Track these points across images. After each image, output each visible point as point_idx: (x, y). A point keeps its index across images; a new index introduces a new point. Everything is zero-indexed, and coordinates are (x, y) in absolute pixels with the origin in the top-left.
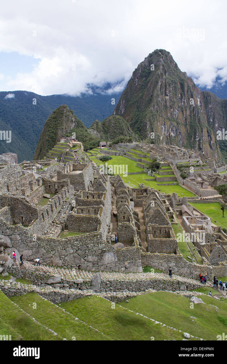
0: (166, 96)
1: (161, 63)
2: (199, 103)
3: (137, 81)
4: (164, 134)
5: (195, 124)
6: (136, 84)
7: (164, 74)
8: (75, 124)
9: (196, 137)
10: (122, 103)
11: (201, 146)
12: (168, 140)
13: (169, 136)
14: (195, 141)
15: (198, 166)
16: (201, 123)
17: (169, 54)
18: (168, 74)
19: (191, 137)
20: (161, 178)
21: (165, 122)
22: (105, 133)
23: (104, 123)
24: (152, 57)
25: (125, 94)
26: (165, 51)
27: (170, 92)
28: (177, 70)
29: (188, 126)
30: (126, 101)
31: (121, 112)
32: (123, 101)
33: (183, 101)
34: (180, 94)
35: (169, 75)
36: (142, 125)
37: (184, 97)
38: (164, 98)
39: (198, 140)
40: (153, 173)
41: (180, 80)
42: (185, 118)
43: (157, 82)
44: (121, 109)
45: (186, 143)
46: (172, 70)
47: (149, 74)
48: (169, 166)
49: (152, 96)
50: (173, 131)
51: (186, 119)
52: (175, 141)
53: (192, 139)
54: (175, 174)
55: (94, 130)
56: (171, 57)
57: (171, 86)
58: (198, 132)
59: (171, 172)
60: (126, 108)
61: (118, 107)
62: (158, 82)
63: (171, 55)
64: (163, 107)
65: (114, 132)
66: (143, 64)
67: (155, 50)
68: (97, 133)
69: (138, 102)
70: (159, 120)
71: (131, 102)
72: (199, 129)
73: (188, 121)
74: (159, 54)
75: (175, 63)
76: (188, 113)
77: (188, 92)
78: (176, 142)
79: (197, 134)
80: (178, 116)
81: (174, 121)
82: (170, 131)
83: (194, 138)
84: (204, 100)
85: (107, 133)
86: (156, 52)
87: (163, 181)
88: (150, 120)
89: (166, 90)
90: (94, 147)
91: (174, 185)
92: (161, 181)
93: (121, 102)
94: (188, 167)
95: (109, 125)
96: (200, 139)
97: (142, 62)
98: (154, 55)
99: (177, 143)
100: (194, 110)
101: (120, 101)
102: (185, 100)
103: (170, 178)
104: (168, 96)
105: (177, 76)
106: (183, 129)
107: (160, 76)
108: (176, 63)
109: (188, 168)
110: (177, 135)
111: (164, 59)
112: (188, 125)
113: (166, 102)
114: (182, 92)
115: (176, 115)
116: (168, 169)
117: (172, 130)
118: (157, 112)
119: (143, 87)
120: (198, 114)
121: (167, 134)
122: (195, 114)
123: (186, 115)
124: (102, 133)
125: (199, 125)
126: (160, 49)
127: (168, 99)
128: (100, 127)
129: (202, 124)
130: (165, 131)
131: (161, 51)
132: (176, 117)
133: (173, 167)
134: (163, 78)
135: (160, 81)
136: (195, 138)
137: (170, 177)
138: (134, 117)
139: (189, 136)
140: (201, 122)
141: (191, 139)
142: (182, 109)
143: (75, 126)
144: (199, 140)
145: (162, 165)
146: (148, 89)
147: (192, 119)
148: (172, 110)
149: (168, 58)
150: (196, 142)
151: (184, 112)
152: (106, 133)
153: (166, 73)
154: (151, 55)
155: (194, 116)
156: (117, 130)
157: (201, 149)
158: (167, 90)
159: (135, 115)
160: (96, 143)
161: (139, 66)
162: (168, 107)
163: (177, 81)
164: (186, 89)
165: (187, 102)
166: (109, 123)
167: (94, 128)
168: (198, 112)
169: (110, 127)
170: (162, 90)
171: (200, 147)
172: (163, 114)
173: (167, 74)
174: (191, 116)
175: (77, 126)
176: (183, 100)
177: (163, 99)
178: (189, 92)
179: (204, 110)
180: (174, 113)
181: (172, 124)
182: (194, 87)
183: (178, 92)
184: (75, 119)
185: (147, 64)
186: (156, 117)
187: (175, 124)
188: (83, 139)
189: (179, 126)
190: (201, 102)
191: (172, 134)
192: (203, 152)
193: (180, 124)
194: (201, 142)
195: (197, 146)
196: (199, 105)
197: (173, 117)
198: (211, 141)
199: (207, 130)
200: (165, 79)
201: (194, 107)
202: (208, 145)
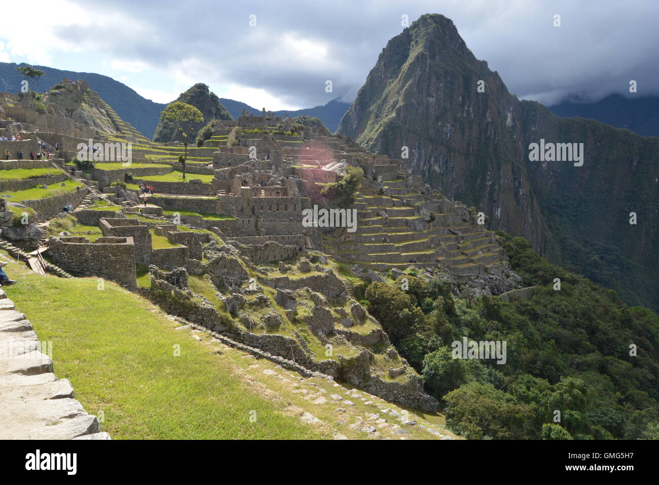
0: (430, 96)
1: (427, 38)
2: (509, 120)
3: (383, 71)
4: (418, 166)
5: (486, 153)
6: (382, 76)
7: (428, 56)
9: (486, 179)
11: (495, 195)
13: (429, 172)
14: (483, 186)
16: (499, 153)
17: (449, 23)
18: (440, 58)
19: (477, 177)
21: (419, 143)
24: (415, 28)
26: (442, 17)
27: (438, 89)
29: (471, 157)
33: (467, 110)
34: (462, 96)
35: (441, 60)
37: (468, 102)
38: (424, 100)
39: (491, 185)
42: (466, 142)
43: (414, 71)
45: (464, 189)
46: (449, 52)
50: (439, 162)
51: (469, 144)
52: (441, 181)
53: (478, 182)
56: (454, 30)
57: (442, 79)
58: (490, 170)
60: (360, 119)
61: (348, 118)
62: (416, 71)
63: (454, 26)
64: (419, 116)
66: (398, 39)
67: (423, 16)
70: (408, 138)
71: (369, 109)
72: (493, 163)
73: (473, 148)
74: (429, 22)
76: (475, 133)
78: (442, 183)
79: (489, 173)
80: (451, 137)
81: (441, 145)
82: (432, 163)
83: (482, 180)
84: (521, 117)
86: (424, 20)
96: (494, 182)
97: (397, 37)
98: (420, 23)
100: (487, 127)
102: (471, 109)
104: (433, 97)
105: (458, 64)
106: (459, 162)
107: (421, 59)
110: (446, 171)
111: (435, 30)
112: (471, 154)
113: (427, 108)
114: (467, 92)
115: (449, 135)
117: (436, 161)
118: (405, 123)
119: (391, 80)
121: (425, 168)
122: (490, 135)
123: (470, 136)
125: (493, 157)
126: (434, 14)
127: (432, 103)
129: (500, 155)
130: (419, 160)
131: (435, 17)
132: (448, 138)
134: (426, 63)
135: (419, 69)
136: (484, 180)
139: (472, 177)
140: (499, 151)
141: (476, 182)
142: (462, 123)
144: (492, 186)
146: (397, 83)
147: (482, 144)
148: (439, 124)
149: (446, 30)
150: (485, 187)
151: (467, 130)
153: (436, 55)
154: (415, 24)
155: (486, 139)
157: (494, 201)
158: (432, 86)
161: (390, 43)
162: (432, 118)
163: (456, 72)
164: (474, 87)
165: (474, 112)
168: (495, 131)
170: (421, 86)
171: (493, 198)
173: (437, 57)
174: (479, 139)
176: (466, 109)
177: (422, 102)
180: (442, 129)
181: (436, 150)
183: (457, 92)
185: (404, 41)
187: (444, 151)
189: (452, 155)
190: (515, 120)
191: (436, 168)
192: (498, 208)
193: (454, 151)
194: (495, 189)
195: (488, 195)
196: (510, 125)
197: (440, 136)
198: (520, 190)
199: (513, 169)
200: (430, 66)
201: (488, 123)
202: (511, 196)
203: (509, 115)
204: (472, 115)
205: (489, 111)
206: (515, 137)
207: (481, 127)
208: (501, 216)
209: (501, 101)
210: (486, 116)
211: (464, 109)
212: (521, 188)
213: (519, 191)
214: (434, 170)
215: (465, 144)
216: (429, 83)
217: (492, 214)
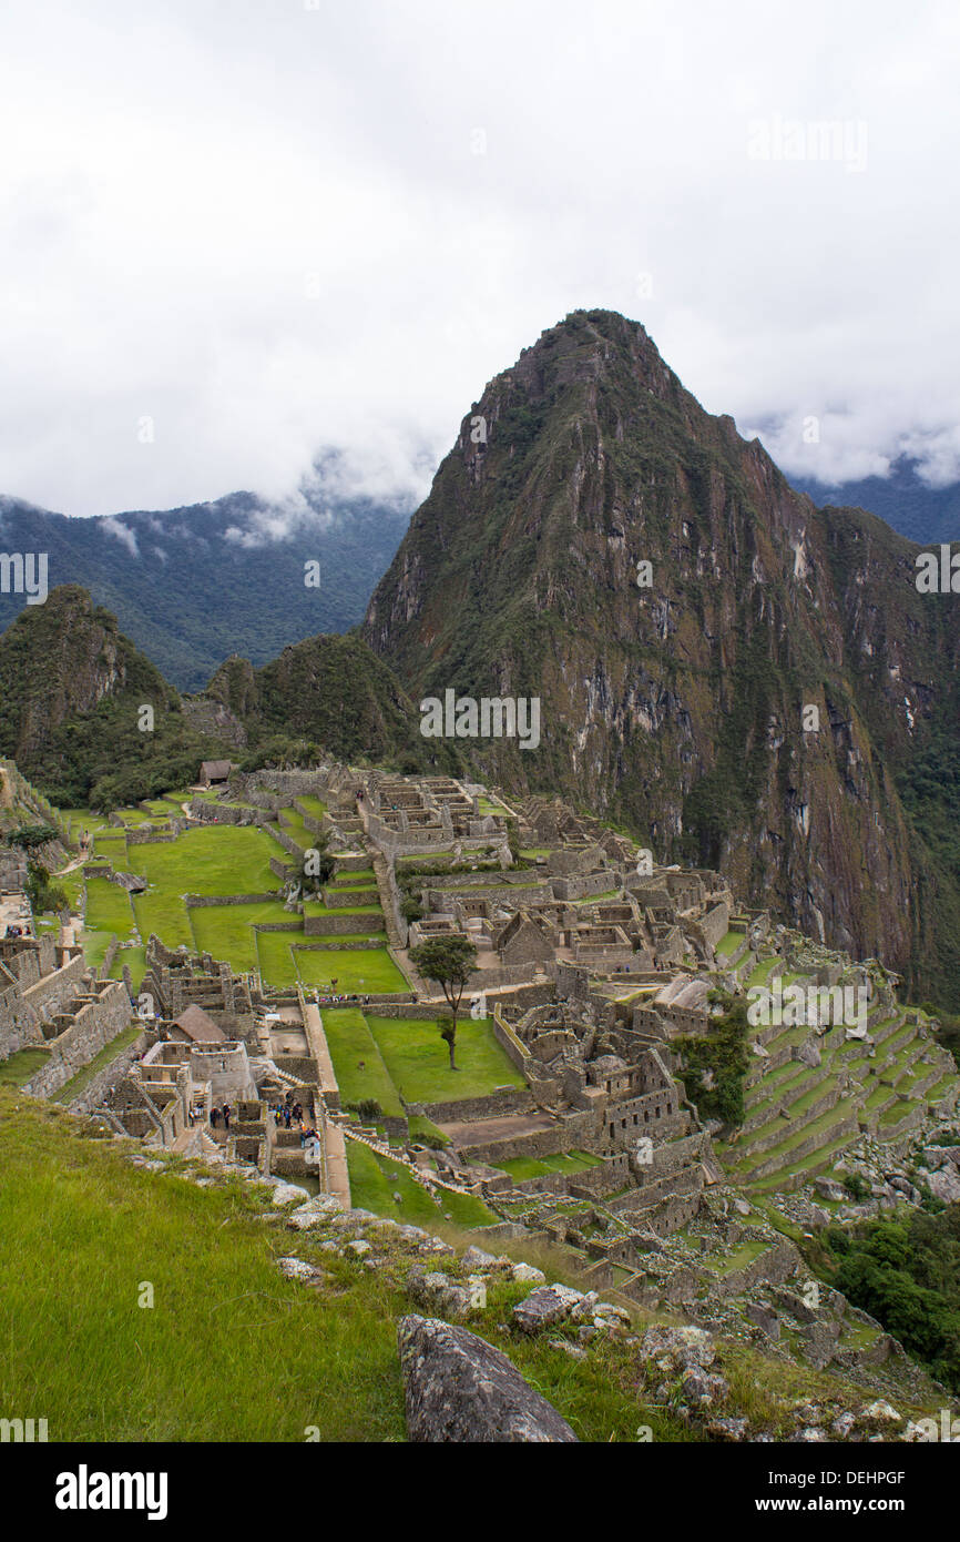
0: (612, 535)
1: (589, 379)
2: (799, 563)
3: (478, 463)
4: (599, 721)
5: (761, 668)
6: (477, 477)
7: (599, 431)
8: (120, 675)
9: (767, 735)
10: (406, 566)
11: (793, 776)
12: (616, 750)
13: (626, 732)
14: (760, 754)
15: (486, 868)
16: (793, 665)
17: (636, 331)
18: (625, 430)
19: (744, 732)
20: (319, 919)
21: (599, 662)
22: (274, 720)
23: (270, 672)
24: (554, 350)
25: (421, 527)
26: (616, 317)
27: (630, 513)
28: (677, 407)
29: (725, 681)
30: (425, 558)
31: (404, 612)
32: (411, 559)
33: (703, 560)
34: (689, 524)
35: (630, 436)
36: (480, 677)
37: (704, 537)
38: (600, 546)
39: (779, 749)
40: (305, 899)
41: (689, 455)
42: (709, 642)
43: (566, 471)
44: (405, 595)
45: (714, 765)
46: (645, 412)
47: (536, 429)
48: (371, 868)
49: (539, 538)
50: (649, 703)
51: (716, 647)
52: (657, 753)
53: (749, 744)
54: (384, 902)
55: (217, 702)
56: (650, 348)
57: (639, 486)
58: (776, 711)
59: (368, 893)
60: (424, 590)
61: (389, 588)
62: (572, 471)
63: (649, 339)
64: (592, 591)
65: (321, 713)
66: (509, 380)
67: (569, 316)
68: (233, 717)
69: (477, 563)
70: (570, 653)
71: (447, 564)
72: (780, 692)
73: (726, 656)
74: (589, 336)
75: (671, 374)
76: (729, 617)
77: (726, 513)
78: (661, 757)
79: (773, 719)
80: (672, 634)
81: (649, 658)
82: (633, 706)
83: (757, 737)
84: (828, 550)
85: (282, 719)
86: (574, 326)
87: (329, 932)
88: (517, 654)
89: (608, 507)
90: (172, 783)
91: (368, 947)
92: (319, 934)
93: (402, 563)
94: (437, 874)
95: (293, 681)
96: (786, 741)
97: (507, 373)
98: (564, 335)
99: (667, 764)
100: (757, 602)
101: (397, 558)
102: (713, 555)
103: (360, 919)
104: (622, 535)
105: (670, 440)
106: (697, 696)
107: (582, 440)
108: (673, 376)
109: (439, 878)
110: (666, 725)
111: (607, 356)
112: (725, 673)
113: (609, 564)
114: (699, 513)
115: (665, 629)
116: (360, 883)
117: (642, 702)
118: (561, 613)
119: (505, 490)
120: (778, 622)
121: (616, 723)
122: (765, 620)
123: (717, 626)
124: (257, 717)
125: (780, 677)
126: (596, 311)
127: (619, 550)
128: (246, 688)
129: (795, 669)
130: (601, 705)
131: (600, 318)
132: (665, 637)
133: (384, 873)
134: (596, 449)
135: (579, 466)
136: (762, 738)
137: (356, 917)
138: (459, 634)
139: (732, 731)
140: (793, 658)
141: (743, 746)
142: (695, 595)
143: (117, 685)
144: (785, 750)
145: (343, 867)
146: (524, 501)
147: (749, 644)
148: (642, 603)
149: (632, 350)
150: (767, 756)
151: (708, 611)
152: (277, 717)
153: (615, 423)
154: (549, 339)
155: (757, 630)
156: (334, 705)
157: (792, 791)
158: (616, 508)
159: (460, 630)
160: (187, 766)
161: (489, 388)
162: (621, 590)
163: (668, 463)
164: (717, 498)
165: (720, 563)
166: (293, 671)
167: (219, 694)
168: (777, 611)
169: (296, 690)
170: (588, 510)
171: (788, 782)
172: (594, 624)
173: (620, 428)
174: (741, 632)
175: (127, 683)
176: (702, 555)
177: (596, 551)
178: (733, 512)
179: (829, 599)
180: (650, 616)
181: (640, 672)
182: (776, 485)
183: (675, 514)
184: (121, 650)
185: (528, 382)
186: (553, 640)
187: (659, 672)
188: (142, 746)
189: (679, 681)
190: (815, 562)
191: (643, 720)
192: (802, 806)
193: (682, 670)
194: (790, 759)
195: (774, 776)
196: (803, 575)
197: (645, 635)
198: (850, 754)
199: (827, 701)
200: (606, 456)
201: (757, 588)
202: (829, 772)
203: (799, 550)
204: (718, 569)
205: (757, 557)
206: (817, 605)
207: (742, 600)
208: (810, 827)
209: (777, 514)
210: (751, 569)
211: (697, 555)
212: (851, 749)
213: (847, 758)
214: (638, 725)
215: (707, 647)
216: (608, 500)
217: (788, 824)
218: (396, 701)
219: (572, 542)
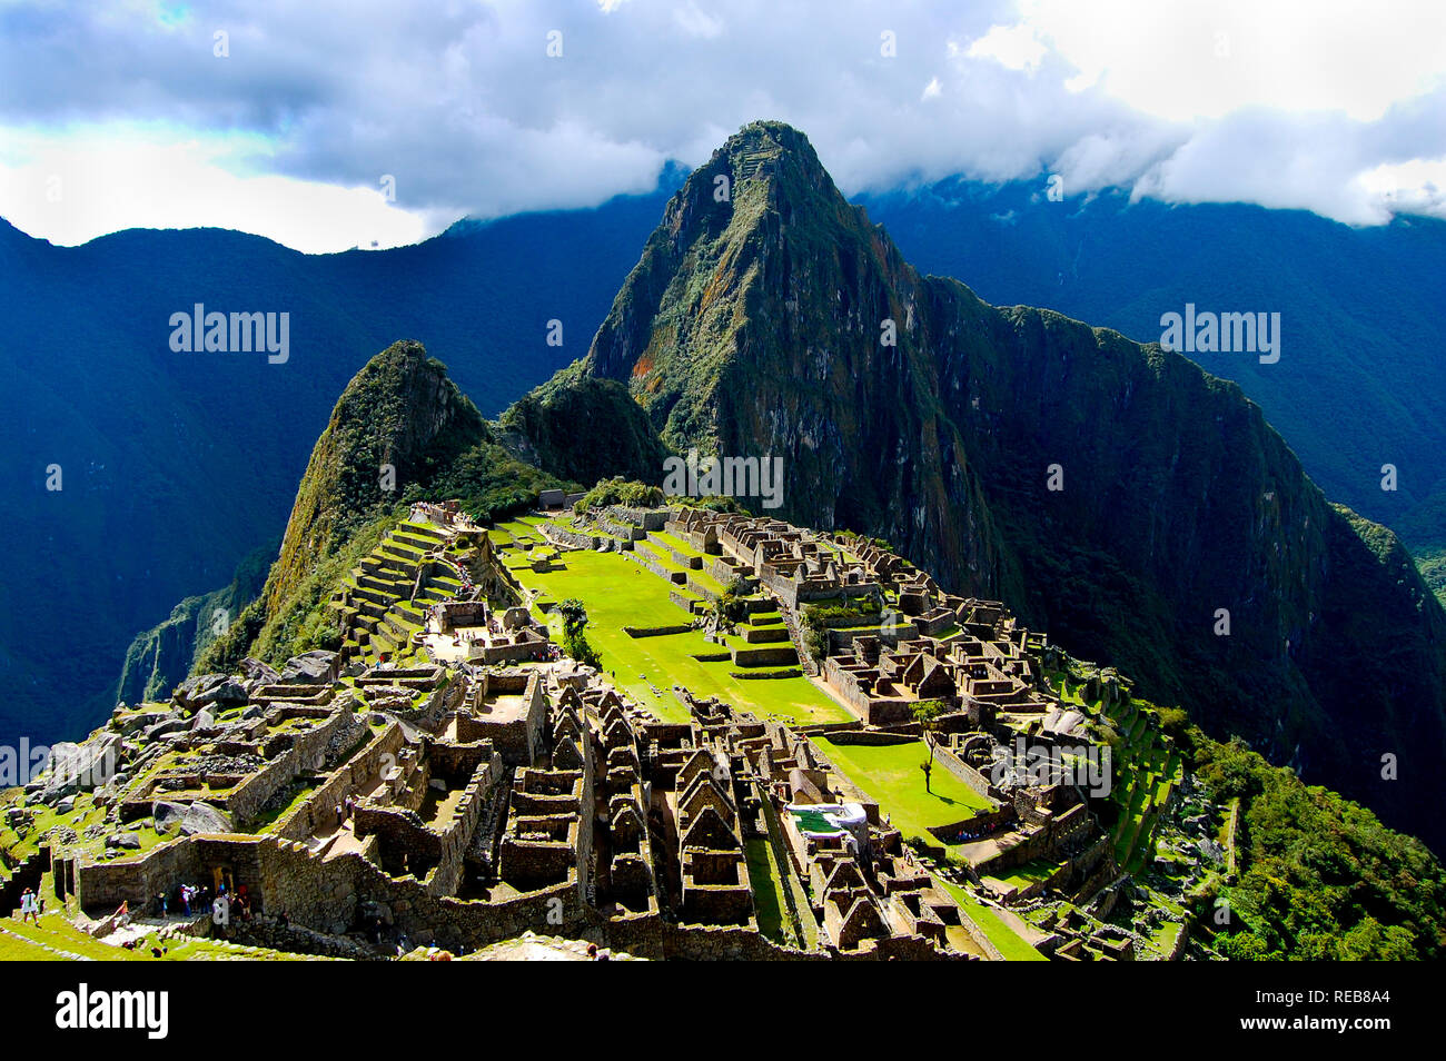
0: (789, 299)
2: (910, 321)
3: (681, 238)
4: (778, 442)
5: (892, 403)
6: (680, 249)
7: (780, 219)
8: (451, 414)
9: (897, 453)
11: (914, 484)
12: (790, 465)
13: (797, 449)
14: (891, 467)
16: (916, 400)
17: (801, 139)
18: (796, 218)
19: (879, 450)
21: (780, 397)
22: (558, 446)
23: (555, 409)
24: (740, 152)
25: (634, 286)
26: (787, 128)
27: (802, 283)
28: (830, 199)
29: (866, 411)
31: (620, 351)
32: (627, 309)
33: (851, 319)
34: (841, 291)
35: (799, 222)
36: (696, 410)
37: (852, 303)
38: (780, 308)
39: (904, 464)
40: (723, 632)
41: (841, 238)
42: (854, 382)
43: (756, 250)
44: (621, 338)
45: (857, 475)
46: (810, 203)
47: (726, 213)
49: (734, 301)
50: (813, 428)
51: (859, 385)
52: (818, 466)
53: (883, 460)
54: (791, 637)
55: (519, 434)
56: (811, 152)
57: (808, 262)
58: (903, 435)
59: (777, 630)
60: (637, 335)
61: (608, 332)
62: (760, 249)
63: (811, 146)
64: (774, 342)
65: (594, 441)
66: (705, 174)
67: (750, 125)
68: (531, 445)
69: (683, 317)
70: (761, 390)
71: (656, 316)
72: (905, 424)
73: (867, 393)
75: (826, 174)
76: (868, 363)
77: (867, 283)
79: (901, 441)
80: (829, 375)
81: (814, 394)
82: (801, 431)
83: (889, 454)
84: (929, 310)
86: (755, 133)
88: (725, 393)
92: (746, 664)
96: (910, 457)
97: (703, 168)
98: (747, 141)
99: (824, 474)
101: (614, 310)
102: (859, 315)
103: (776, 652)
104: (795, 299)
105: (828, 226)
106: (846, 422)
107: (767, 226)
110: (824, 445)
111: (782, 159)
112: (865, 405)
113: (786, 323)
114: (849, 282)
115: (825, 371)
116: (769, 621)
117: (808, 427)
118: (755, 360)
119: (704, 261)
120: (904, 369)
121: (790, 443)
122: (895, 366)
123: (860, 371)
125: (906, 409)
126: (771, 123)
127: (794, 311)
128: (538, 423)
129: (916, 403)
130: (780, 430)
131: (775, 129)
132: (824, 377)
134: (777, 232)
135: (765, 246)
136: (892, 455)
137: (774, 650)
138: (669, 372)
139: (870, 450)
140: (915, 395)
141: (878, 461)
142: (845, 346)
143: (448, 421)
144: (908, 464)
146: (722, 271)
147: (883, 384)
148: (809, 352)
149: (799, 154)
150: (896, 470)
151: (854, 358)
152: (562, 444)
153: (790, 212)
154: (735, 143)
155: (889, 373)
156: (604, 436)
157: (913, 495)
158: (792, 279)
159: (670, 368)
161: (690, 179)
162: (795, 342)
163: (827, 244)
164: (861, 272)
165: (863, 321)
166: (573, 408)
168: (904, 358)
170: (771, 279)
171: (910, 489)
172: (776, 369)
173: (793, 217)
174: (877, 374)
175: (456, 420)
176: (851, 315)
177: (776, 311)
178: (873, 283)
179: (929, 347)
180: (814, 362)
181: (807, 405)
182: (895, 262)
183: (832, 283)
184: (451, 394)
186: (750, 381)
187: (820, 404)
189: (834, 412)
190: (919, 317)
191: (807, 440)
192: (920, 506)
193: (836, 403)
194: (912, 471)
195: (901, 485)
196: (912, 328)
197: (811, 376)
198: (953, 467)
199: (937, 427)
200: (785, 238)
202: (938, 479)
203: (910, 309)
204: (862, 326)
206: (921, 351)
207: (878, 350)
208: (925, 522)
209: (895, 282)
211: (847, 315)
212: (954, 463)
213: (951, 470)
214: (805, 445)
215: (852, 386)
216: (785, 272)
217: (910, 518)
218: (647, 432)
219: (762, 305)
